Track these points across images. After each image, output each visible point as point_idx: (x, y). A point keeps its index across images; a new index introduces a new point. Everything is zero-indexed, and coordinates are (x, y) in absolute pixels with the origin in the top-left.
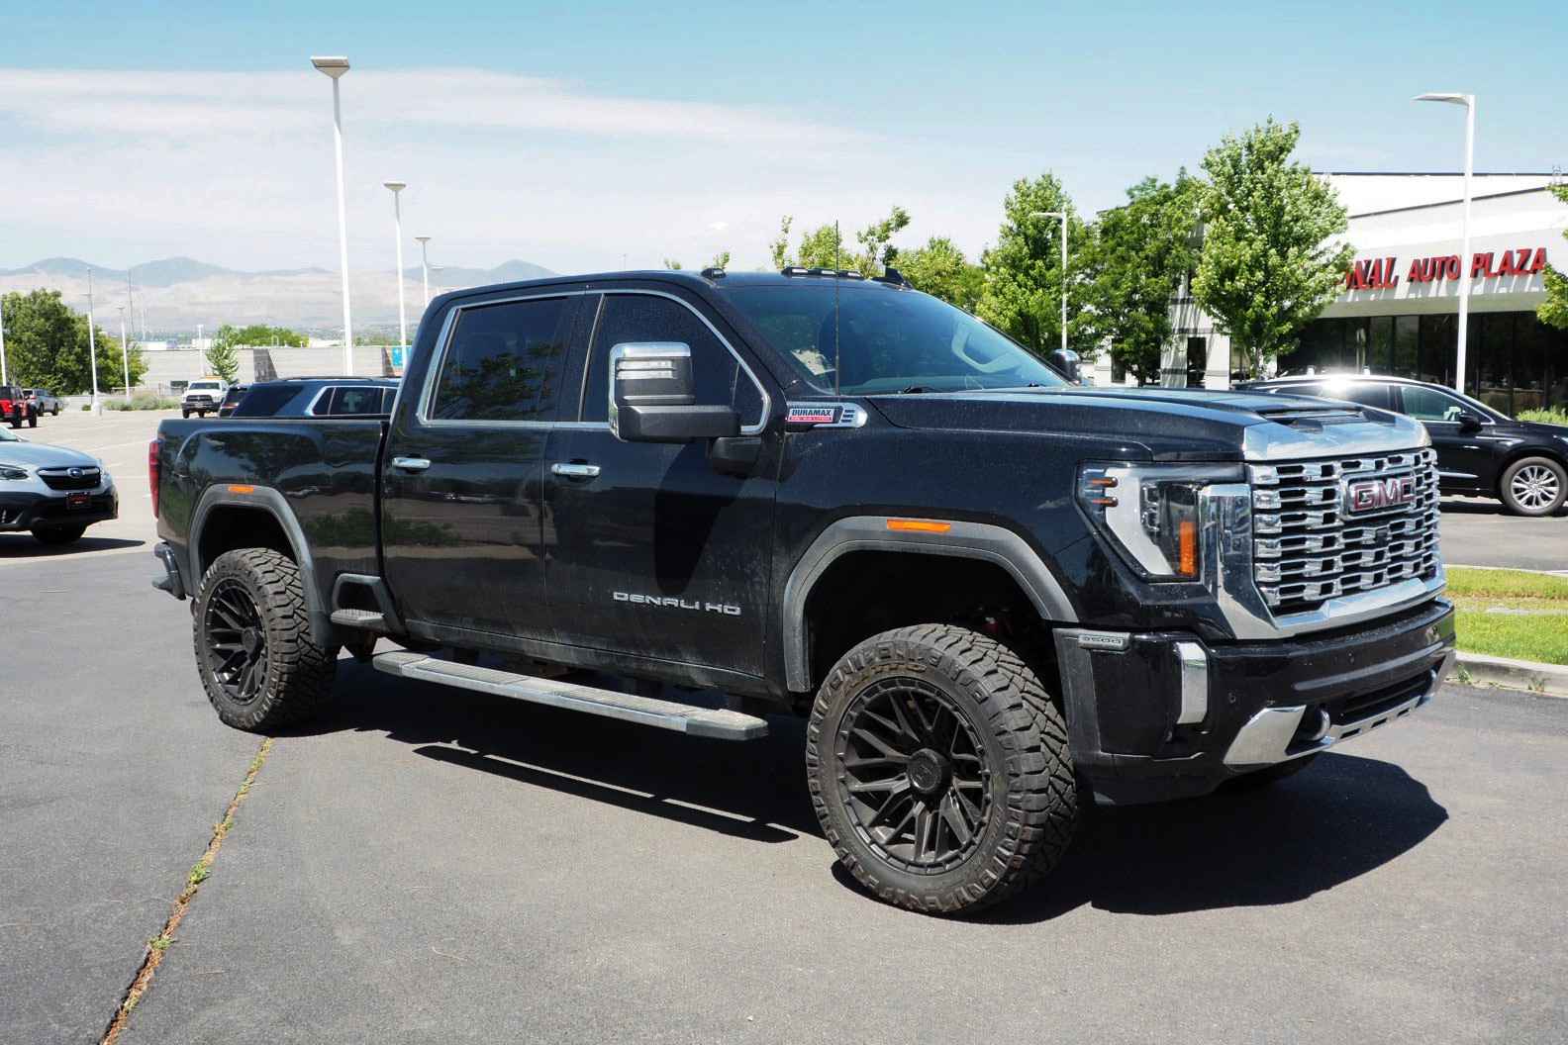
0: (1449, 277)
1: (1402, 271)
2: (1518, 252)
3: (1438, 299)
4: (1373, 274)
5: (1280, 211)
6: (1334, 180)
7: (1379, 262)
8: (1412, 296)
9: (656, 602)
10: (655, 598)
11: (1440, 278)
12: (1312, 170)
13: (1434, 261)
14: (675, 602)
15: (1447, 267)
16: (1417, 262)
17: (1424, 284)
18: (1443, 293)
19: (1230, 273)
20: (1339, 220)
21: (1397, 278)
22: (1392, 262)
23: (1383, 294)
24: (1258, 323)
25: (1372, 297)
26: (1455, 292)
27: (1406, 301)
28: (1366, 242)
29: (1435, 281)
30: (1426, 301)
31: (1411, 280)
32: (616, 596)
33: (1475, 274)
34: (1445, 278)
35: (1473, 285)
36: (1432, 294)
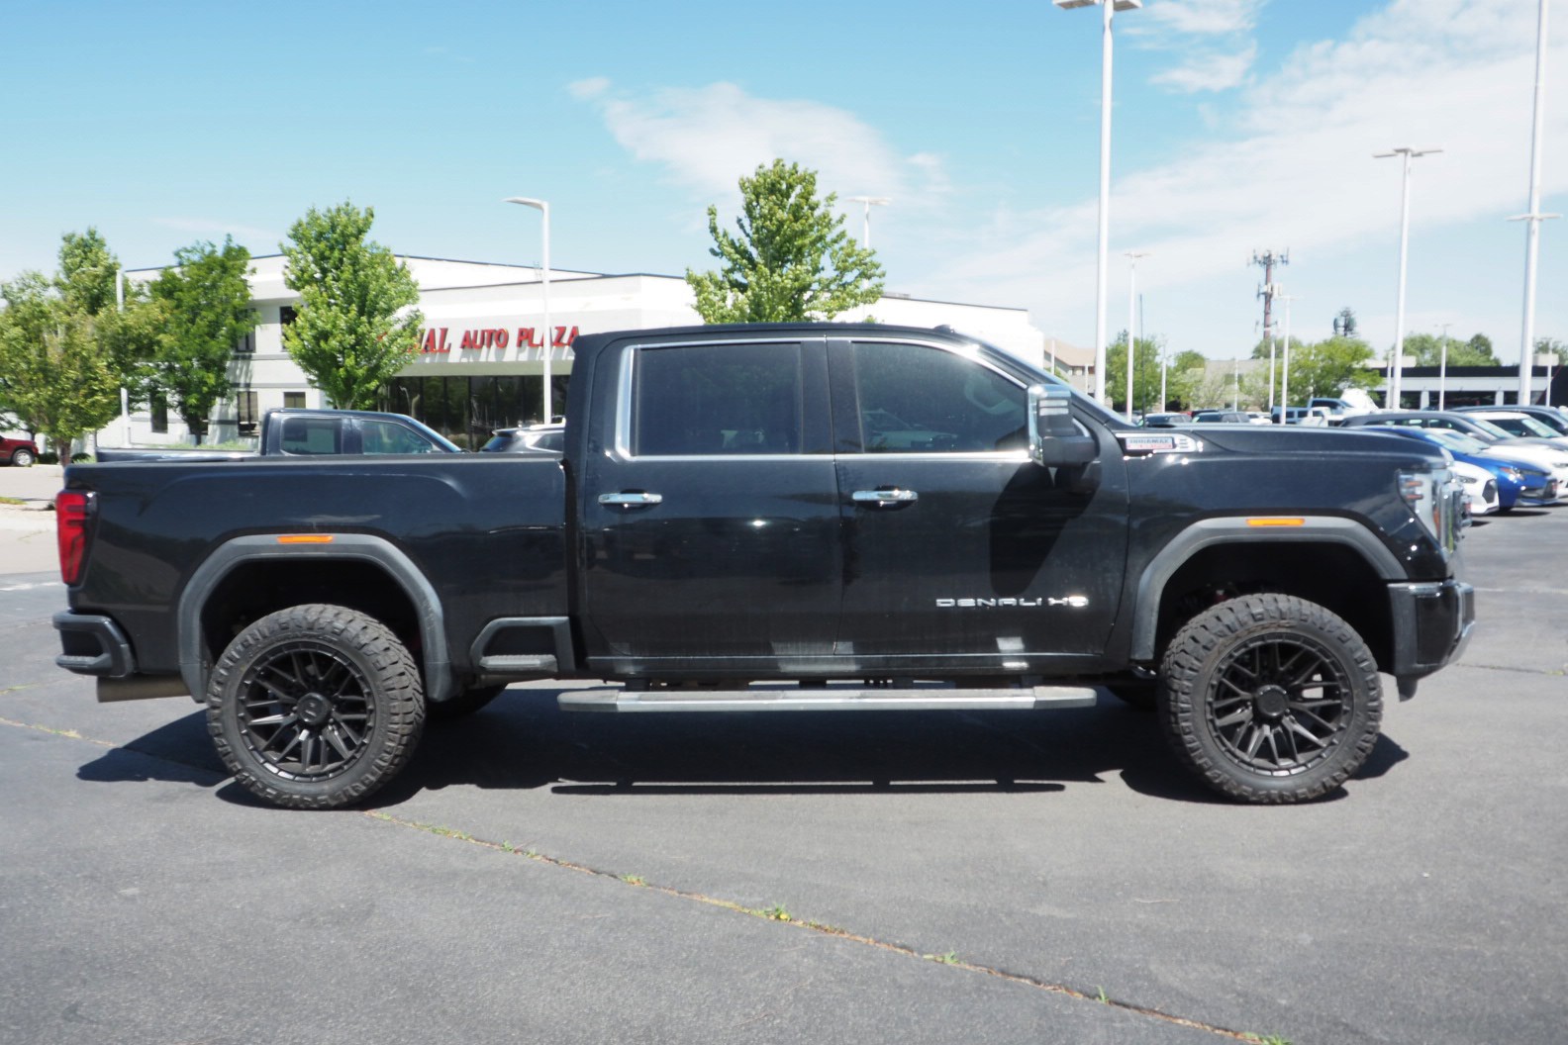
0: (498, 345)
1: (455, 339)
2: (557, 328)
3: (488, 364)
4: (428, 340)
5: (364, 288)
6: (409, 261)
7: (432, 332)
8: (465, 360)
9: (991, 604)
10: (989, 600)
11: (489, 346)
12: (393, 252)
13: (483, 332)
14: (1011, 601)
15: (497, 337)
16: (467, 333)
17: (475, 350)
18: (492, 358)
19: (325, 336)
20: (410, 295)
21: (450, 345)
22: (444, 332)
23: (437, 358)
24: (350, 379)
25: (428, 360)
26: (503, 358)
27: (459, 365)
28: (434, 313)
29: (485, 348)
30: (478, 364)
31: (463, 347)
32: (941, 602)
33: (520, 344)
34: (494, 346)
35: (518, 353)
36: (483, 359)
